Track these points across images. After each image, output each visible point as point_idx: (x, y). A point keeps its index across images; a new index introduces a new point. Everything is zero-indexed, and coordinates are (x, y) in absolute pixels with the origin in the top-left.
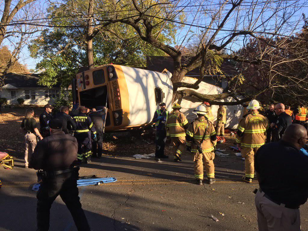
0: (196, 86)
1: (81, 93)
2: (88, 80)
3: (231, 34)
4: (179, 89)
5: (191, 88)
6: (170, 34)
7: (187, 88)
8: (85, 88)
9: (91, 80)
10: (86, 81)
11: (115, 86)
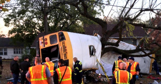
0: (117, 44)
1: (42, 49)
2: (46, 41)
3: (139, 11)
4: (106, 47)
5: (114, 46)
6: (100, 9)
7: (111, 46)
8: (44, 46)
9: (48, 41)
10: (45, 42)
11: (64, 45)
